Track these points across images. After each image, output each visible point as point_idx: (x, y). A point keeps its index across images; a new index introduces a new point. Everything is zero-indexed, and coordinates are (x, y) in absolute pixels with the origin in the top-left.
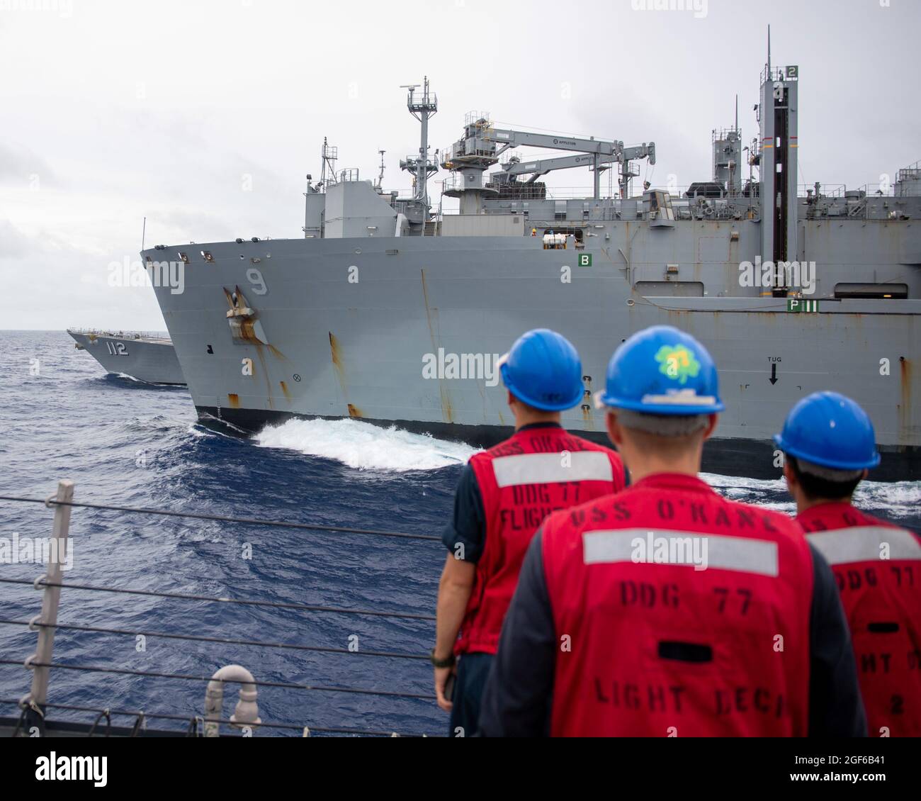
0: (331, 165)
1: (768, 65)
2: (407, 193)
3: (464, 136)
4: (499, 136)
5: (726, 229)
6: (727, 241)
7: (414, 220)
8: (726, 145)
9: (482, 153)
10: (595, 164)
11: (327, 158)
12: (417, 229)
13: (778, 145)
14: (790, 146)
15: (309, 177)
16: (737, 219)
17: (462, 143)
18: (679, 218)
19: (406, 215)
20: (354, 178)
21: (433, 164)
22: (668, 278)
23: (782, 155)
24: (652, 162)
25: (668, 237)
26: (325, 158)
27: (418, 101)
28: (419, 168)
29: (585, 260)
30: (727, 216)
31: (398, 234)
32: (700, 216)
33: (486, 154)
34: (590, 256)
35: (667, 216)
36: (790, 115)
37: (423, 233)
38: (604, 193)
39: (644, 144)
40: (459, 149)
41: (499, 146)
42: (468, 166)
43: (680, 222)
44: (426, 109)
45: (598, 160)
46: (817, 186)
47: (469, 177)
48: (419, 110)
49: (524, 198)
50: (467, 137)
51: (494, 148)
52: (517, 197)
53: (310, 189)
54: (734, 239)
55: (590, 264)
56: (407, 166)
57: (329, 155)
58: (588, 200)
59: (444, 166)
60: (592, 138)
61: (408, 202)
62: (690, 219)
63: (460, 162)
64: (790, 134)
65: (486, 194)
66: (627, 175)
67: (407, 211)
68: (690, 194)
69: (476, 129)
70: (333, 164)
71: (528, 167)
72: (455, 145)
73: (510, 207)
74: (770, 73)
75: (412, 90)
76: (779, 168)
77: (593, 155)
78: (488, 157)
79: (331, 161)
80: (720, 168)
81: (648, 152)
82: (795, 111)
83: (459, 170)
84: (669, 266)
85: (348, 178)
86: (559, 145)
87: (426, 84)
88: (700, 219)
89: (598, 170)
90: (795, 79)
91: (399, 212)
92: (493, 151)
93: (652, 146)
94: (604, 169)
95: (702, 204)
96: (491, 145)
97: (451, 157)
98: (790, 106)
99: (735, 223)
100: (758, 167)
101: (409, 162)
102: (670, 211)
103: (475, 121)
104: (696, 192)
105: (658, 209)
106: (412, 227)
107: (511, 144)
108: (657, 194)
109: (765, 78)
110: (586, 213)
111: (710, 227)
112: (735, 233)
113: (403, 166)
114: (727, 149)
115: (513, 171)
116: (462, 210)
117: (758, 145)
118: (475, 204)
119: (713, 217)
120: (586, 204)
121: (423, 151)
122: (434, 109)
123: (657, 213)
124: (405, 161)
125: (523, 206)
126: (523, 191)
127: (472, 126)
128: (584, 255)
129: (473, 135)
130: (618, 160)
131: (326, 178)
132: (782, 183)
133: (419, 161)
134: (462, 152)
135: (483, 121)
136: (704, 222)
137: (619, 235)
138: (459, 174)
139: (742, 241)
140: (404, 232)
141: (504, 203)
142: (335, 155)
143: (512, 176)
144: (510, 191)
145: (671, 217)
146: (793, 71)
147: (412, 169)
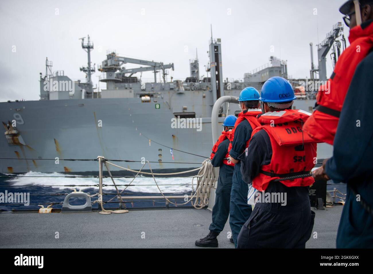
0: (50, 69)
1: (212, 38)
2: (84, 81)
3: (107, 59)
4: (120, 59)
5: (201, 94)
6: (202, 98)
7: (89, 92)
8: (194, 64)
9: (115, 65)
10: (154, 70)
11: (48, 66)
12: (90, 95)
13: (216, 65)
14: (220, 65)
15: (41, 74)
16: (205, 90)
17: (106, 61)
18: (186, 90)
19: (85, 89)
20: (62, 75)
21: (93, 69)
22: (184, 111)
23: (217, 68)
24: (173, 70)
25: (183, 97)
26: (47, 66)
27: (86, 44)
28: (88, 71)
29: (158, 106)
30: (200, 89)
31: (83, 97)
32: (193, 89)
33: (116, 66)
34: (159, 105)
35: (182, 89)
36: (219, 55)
37: (93, 97)
38: (158, 81)
39: (170, 64)
40: (105, 63)
41: (121, 63)
42: (109, 70)
43: (187, 92)
44: (89, 48)
45: (155, 69)
46: (227, 79)
47: (110, 75)
48: (86, 48)
49: (130, 82)
50: (108, 59)
51: (119, 64)
52: (127, 82)
53: (41, 78)
54: (204, 97)
55: (159, 108)
56: (83, 69)
57: (49, 64)
58: (152, 83)
59: (99, 70)
60: (153, 61)
61: (84, 84)
62: (189, 90)
63: (106, 69)
64: (220, 61)
65: (116, 81)
66: (164, 74)
67: (85, 88)
68: (186, 81)
69: (111, 56)
70: (51, 68)
71: (129, 71)
72: (103, 62)
73: (125, 86)
74: (212, 41)
75: (83, 40)
76: (217, 73)
77: (153, 67)
78: (117, 67)
79: (50, 67)
80: (193, 72)
81: (172, 66)
82: (221, 54)
83: (106, 71)
84: (184, 107)
85: (59, 75)
86: (142, 63)
87: (89, 38)
88: (193, 90)
89: (155, 72)
90: (220, 43)
91: (82, 88)
92: (118, 65)
93: (173, 64)
94: (157, 72)
95: (192, 85)
96: (118, 62)
97: (102, 67)
98: (219, 52)
99: (204, 91)
100: (210, 72)
101: (84, 68)
102: (183, 87)
103: (110, 53)
104: (188, 81)
105: (179, 87)
106: (88, 94)
107: (125, 62)
108: (178, 82)
109: (211, 42)
110: (152, 88)
111: (196, 93)
112: (204, 95)
113: (81, 70)
114: (195, 66)
115: (123, 72)
116: (107, 88)
117: (210, 65)
118: (113, 85)
119: (196, 89)
120: (152, 85)
121: (89, 63)
122: (92, 47)
123: (179, 88)
124: (82, 68)
125: (129, 86)
126: (129, 80)
127: (110, 55)
128: (157, 104)
129: (110, 58)
130: (162, 69)
131: (48, 74)
132: (218, 77)
133: (88, 68)
134: (106, 65)
135: (114, 53)
136: (194, 91)
137: (166, 96)
138: (105, 73)
139: (206, 97)
140: (85, 96)
141: (122, 84)
142: (51, 64)
143: (123, 74)
144: (124, 80)
145: (183, 89)
146: (219, 40)
147: (85, 71)
